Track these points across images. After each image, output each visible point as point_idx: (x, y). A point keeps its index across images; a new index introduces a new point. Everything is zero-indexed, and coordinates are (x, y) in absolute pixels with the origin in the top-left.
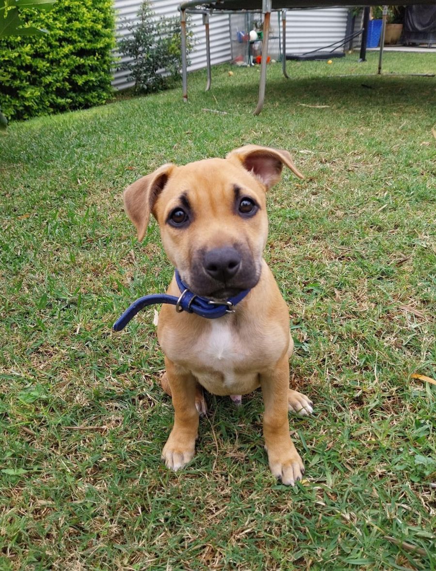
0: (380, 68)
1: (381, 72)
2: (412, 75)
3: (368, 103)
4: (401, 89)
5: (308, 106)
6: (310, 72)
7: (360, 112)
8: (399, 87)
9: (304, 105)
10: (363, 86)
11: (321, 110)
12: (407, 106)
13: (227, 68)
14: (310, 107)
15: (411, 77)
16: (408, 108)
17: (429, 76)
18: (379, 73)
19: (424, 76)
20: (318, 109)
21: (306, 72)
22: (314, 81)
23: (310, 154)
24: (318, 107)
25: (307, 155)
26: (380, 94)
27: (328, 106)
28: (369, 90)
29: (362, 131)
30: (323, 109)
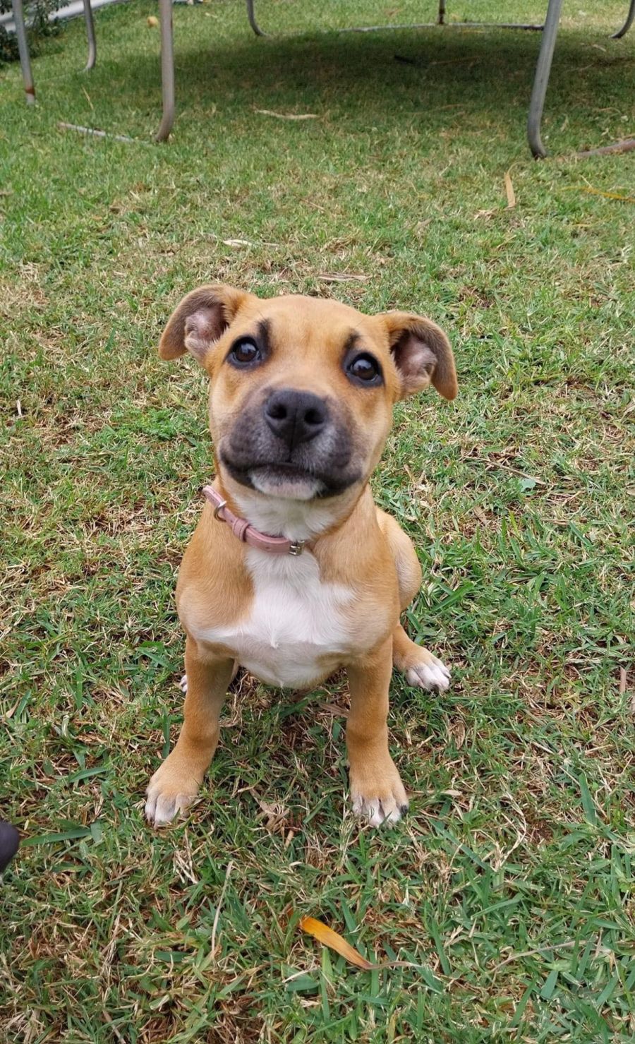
0: (442, 11)
1: (445, 20)
2: (504, 27)
3: (399, 102)
4: (472, 64)
5: (273, 114)
6: (308, 17)
7: (374, 129)
8: (468, 61)
9: (265, 112)
10: (400, 59)
11: (299, 126)
12: (473, 111)
13: (147, 8)
14: (278, 116)
15: (501, 31)
16: (472, 117)
17: (536, 29)
18: (441, 22)
19: (526, 28)
20: (291, 122)
21: (301, 18)
22: (307, 45)
23: (245, 249)
24: (292, 117)
25: (239, 250)
26: (428, 78)
27: (313, 116)
28: (408, 68)
29: (367, 181)
30: (304, 121)
